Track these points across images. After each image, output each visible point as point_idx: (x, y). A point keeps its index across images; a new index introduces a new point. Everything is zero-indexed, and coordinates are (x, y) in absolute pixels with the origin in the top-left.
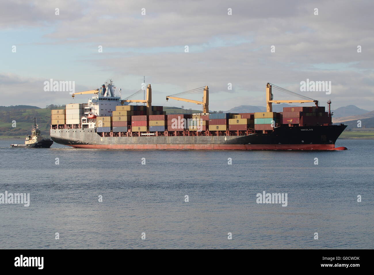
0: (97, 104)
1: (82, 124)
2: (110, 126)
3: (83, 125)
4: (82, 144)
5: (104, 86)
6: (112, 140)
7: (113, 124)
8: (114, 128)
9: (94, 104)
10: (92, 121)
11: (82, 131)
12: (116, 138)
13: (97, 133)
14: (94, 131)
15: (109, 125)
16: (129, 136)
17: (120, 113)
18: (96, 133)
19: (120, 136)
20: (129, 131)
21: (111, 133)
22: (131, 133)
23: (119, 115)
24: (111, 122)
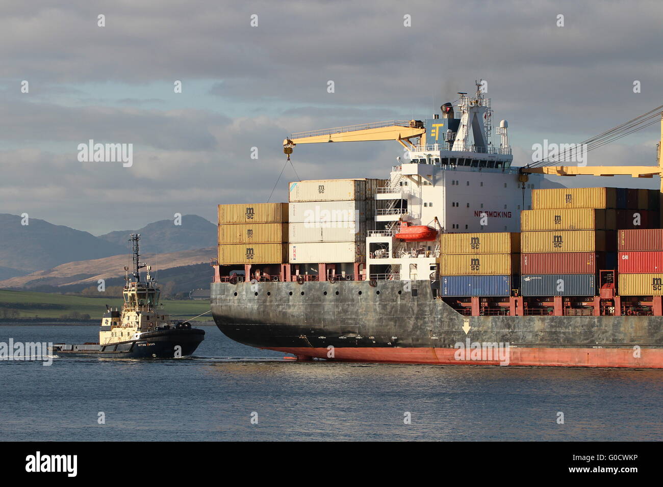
0: (435, 182)
1: (370, 262)
2: (509, 272)
3: (371, 266)
4: (365, 343)
5: (449, 109)
6: (520, 331)
7: (525, 262)
8: (527, 279)
9: (419, 183)
10: (420, 252)
11: (370, 292)
12: (538, 324)
13: (444, 299)
14: (429, 290)
15: (504, 266)
16: (604, 312)
17: (558, 219)
18: (439, 302)
19: (558, 312)
20: (606, 293)
21: (512, 299)
22: (617, 300)
23: (553, 225)
24: (516, 253)
